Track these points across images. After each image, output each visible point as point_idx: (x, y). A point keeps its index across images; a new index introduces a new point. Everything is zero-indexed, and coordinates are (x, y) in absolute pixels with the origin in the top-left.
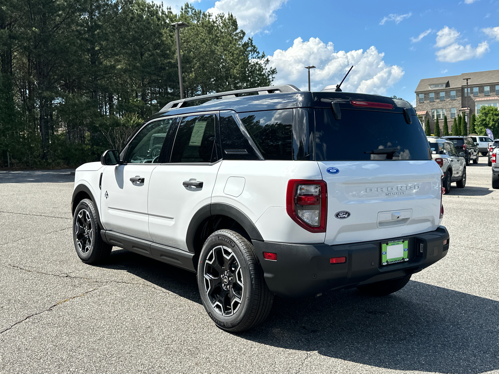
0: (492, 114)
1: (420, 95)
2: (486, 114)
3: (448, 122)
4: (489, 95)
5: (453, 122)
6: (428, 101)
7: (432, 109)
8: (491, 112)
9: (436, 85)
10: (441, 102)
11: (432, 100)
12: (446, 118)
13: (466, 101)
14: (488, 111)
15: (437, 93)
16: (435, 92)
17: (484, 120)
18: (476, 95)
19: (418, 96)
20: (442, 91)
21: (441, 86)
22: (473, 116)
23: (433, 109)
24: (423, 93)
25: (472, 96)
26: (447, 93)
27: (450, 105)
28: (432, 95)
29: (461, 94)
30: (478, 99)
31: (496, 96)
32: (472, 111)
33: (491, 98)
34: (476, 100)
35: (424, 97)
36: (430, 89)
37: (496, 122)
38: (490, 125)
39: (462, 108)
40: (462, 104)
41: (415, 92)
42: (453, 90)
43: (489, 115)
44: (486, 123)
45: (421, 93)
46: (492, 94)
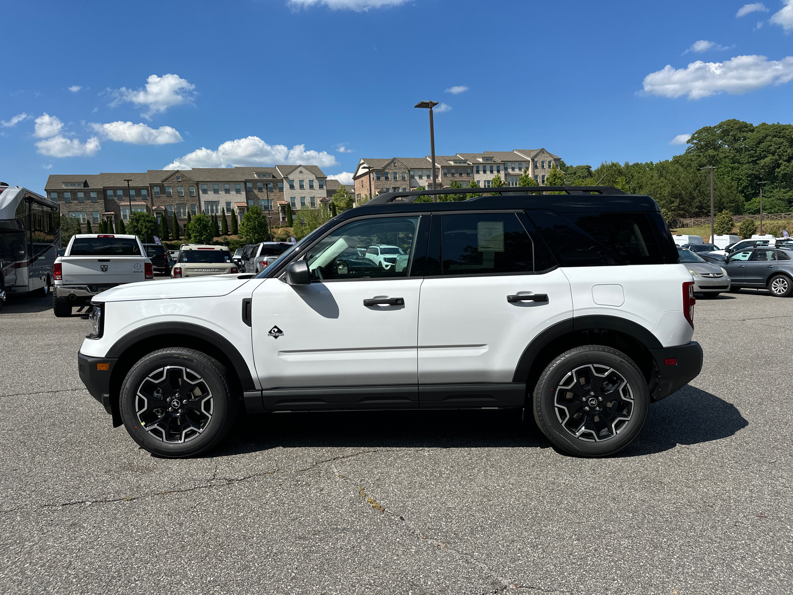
0: (144, 220)
1: (52, 194)
2: (137, 221)
3: (92, 228)
4: (135, 200)
5: (98, 228)
6: (64, 202)
7: (69, 212)
8: (143, 218)
9: (73, 184)
10: (80, 204)
11: (81, 202)
12: (89, 223)
13: (109, 204)
14: (139, 217)
15: (74, 193)
16: (71, 192)
17: (136, 226)
18: (121, 200)
19: (50, 195)
20: (80, 191)
21: (78, 185)
22: (121, 222)
23: (71, 211)
24: (56, 192)
25: (115, 199)
26: (87, 193)
27: (90, 208)
28: (68, 195)
29: (103, 195)
30: (123, 204)
31: (142, 202)
32: (117, 216)
33: (137, 203)
34: (121, 204)
35: (57, 197)
36: (64, 187)
37: (149, 229)
38: (143, 232)
39: (106, 212)
40: (105, 207)
41: (45, 190)
42: (93, 191)
43: (140, 221)
44: (138, 229)
45: (54, 192)
46: (138, 198)
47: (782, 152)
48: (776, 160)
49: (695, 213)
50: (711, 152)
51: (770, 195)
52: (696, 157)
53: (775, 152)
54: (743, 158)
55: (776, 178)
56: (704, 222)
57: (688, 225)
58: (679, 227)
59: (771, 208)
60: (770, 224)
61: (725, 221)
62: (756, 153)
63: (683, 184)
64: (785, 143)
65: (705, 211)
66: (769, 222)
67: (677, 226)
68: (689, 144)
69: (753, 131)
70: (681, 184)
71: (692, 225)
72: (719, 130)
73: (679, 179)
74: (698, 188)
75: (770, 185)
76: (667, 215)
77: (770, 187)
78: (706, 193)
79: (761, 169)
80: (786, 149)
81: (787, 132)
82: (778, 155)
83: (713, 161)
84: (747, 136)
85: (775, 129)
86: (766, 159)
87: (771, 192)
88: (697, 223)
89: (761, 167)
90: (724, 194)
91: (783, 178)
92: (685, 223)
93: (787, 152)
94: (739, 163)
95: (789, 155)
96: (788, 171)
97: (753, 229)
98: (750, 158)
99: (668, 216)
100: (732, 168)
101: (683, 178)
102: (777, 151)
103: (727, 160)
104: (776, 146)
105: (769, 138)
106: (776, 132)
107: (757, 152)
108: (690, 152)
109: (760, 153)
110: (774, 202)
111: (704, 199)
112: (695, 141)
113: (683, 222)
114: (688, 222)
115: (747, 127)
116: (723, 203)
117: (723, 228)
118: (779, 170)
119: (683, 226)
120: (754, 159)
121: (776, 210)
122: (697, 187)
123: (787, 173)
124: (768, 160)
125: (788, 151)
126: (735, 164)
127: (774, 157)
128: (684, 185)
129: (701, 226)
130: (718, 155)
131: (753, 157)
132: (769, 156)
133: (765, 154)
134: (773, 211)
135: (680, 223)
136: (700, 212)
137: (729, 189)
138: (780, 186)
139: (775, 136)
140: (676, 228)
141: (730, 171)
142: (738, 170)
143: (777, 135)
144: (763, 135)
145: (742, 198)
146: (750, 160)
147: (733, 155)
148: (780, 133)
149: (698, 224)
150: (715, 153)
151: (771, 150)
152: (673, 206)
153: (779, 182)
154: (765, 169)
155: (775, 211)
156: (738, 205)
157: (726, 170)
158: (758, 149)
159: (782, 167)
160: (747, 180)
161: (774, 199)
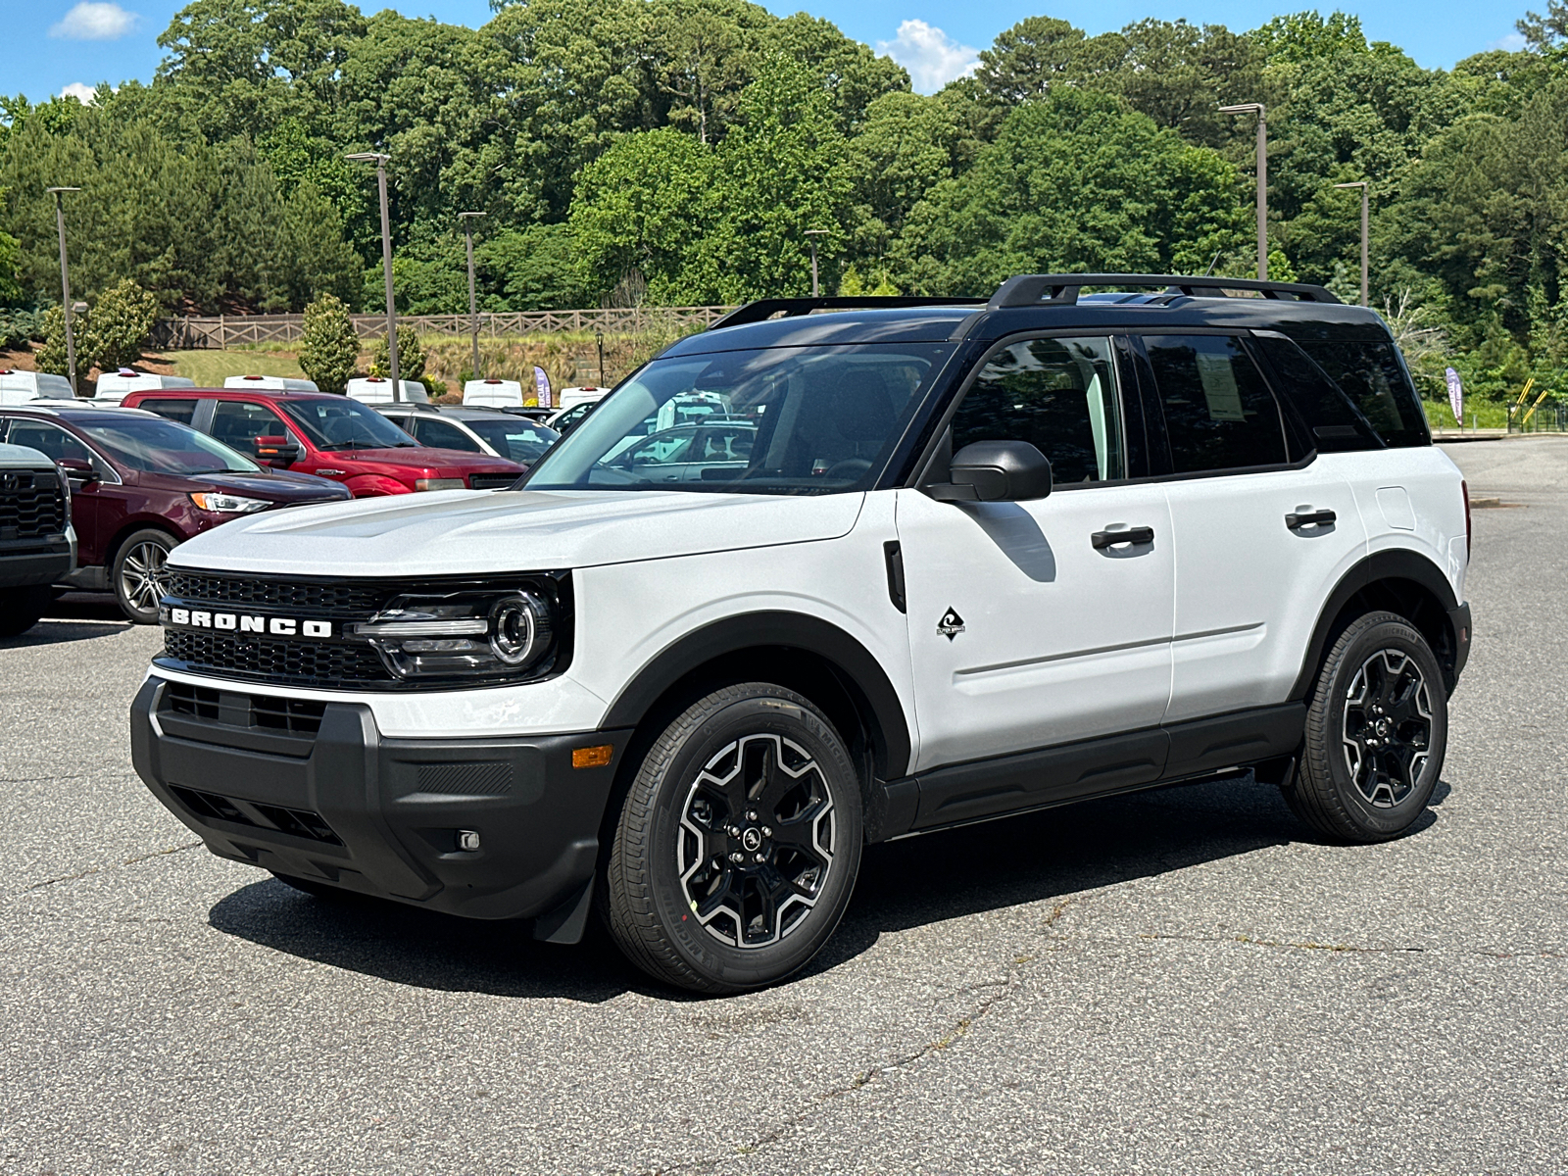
47: (453, 114)
48: (440, 140)
49: (217, 300)
50: (239, 86)
51: (428, 253)
52: (193, 100)
53: (435, 111)
54: (341, 120)
55: (441, 196)
56: (261, 334)
57: (205, 342)
58: (176, 348)
59: (434, 295)
60: (458, 345)
61: (334, 333)
62: (379, 107)
63: (172, 193)
64: (460, 87)
65: (250, 294)
66: (457, 340)
67: (171, 344)
68: (167, 51)
69: (362, 32)
70: (167, 193)
71: (222, 340)
72: (260, 13)
73: (155, 172)
74: (222, 212)
75: (428, 218)
76: (140, 300)
77: (425, 225)
78: (247, 234)
79: (398, 164)
80: (464, 107)
81: (464, 51)
82: (443, 123)
83: (250, 118)
84: (347, 48)
85: (428, 37)
86: (411, 133)
87: (432, 242)
88: (237, 334)
89: (396, 158)
90: (302, 238)
91: (462, 200)
92: (194, 333)
93: (467, 116)
94: (332, 138)
95: (472, 127)
96: (474, 178)
97: (415, 362)
98: (364, 122)
99: (143, 305)
100: (311, 150)
101: (171, 171)
102: (442, 108)
103: (293, 121)
104: (436, 95)
105: (414, 64)
106: (433, 47)
107: (384, 105)
108: (170, 80)
109: (392, 111)
110: (440, 275)
111: (243, 251)
112: (185, 42)
113: (188, 328)
114: (207, 329)
115: (344, 18)
116: (300, 271)
117: (329, 354)
118: (450, 172)
119: (190, 344)
120: (375, 129)
121: (448, 299)
122: (218, 207)
123: (471, 186)
124: (416, 135)
125: (471, 113)
126: (319, 140)
127: (433, 130)
128: (175, 198)
129: (253, 347)
130: (263, 100)
131: (370, 120)
132: (418, 123)
133: (406, 116)
134: (441, 305)
135: (180, 331)
136: (231, 297)
137: (318, 222)
138: (453, 225)
139: (429, 61)
140: (167, 349)
141: (305, 160)
142: (329, 158)
143: (437, 57)
144: (397, 50)
145: (358, 259)
146: (365, 129)
147: (312, 109)
148: (443, 51)
149: (238, 339)
150: (255, 93)
151: (422, 104)
152: (155, 271)
153: (451, 213)
154: (408, 164)
155: (446, 305)
156: (346, 279)
157: (294, 155)
158: (385, 97)
159: (459, 165)
160: (360, 196)
161: (441, 264)
